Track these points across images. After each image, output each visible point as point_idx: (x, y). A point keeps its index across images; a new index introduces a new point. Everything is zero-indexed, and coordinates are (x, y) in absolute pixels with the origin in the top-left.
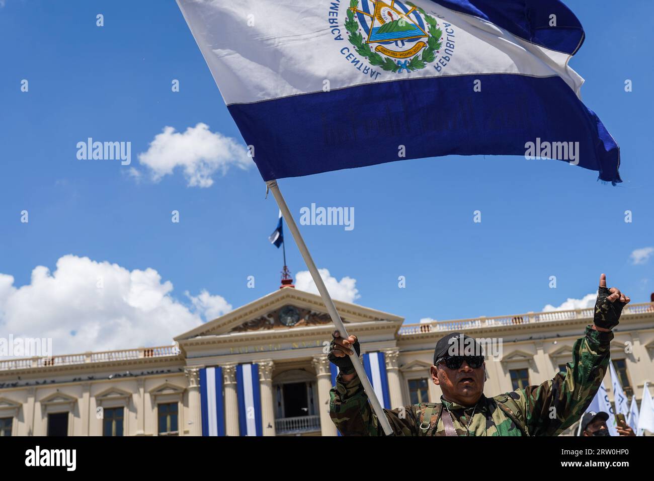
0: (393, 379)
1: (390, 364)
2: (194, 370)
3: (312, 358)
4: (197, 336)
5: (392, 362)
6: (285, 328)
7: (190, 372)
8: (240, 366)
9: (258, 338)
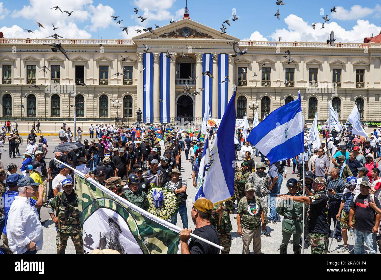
0: (231, 67)
1: (230, 60)
2: (141, 54)
3: (195, 54)
4: (143, 38)
5: (231, 59)
6: (184, 38)
7: (139, 54)
8: (161, 54)
9: (171, 42)
